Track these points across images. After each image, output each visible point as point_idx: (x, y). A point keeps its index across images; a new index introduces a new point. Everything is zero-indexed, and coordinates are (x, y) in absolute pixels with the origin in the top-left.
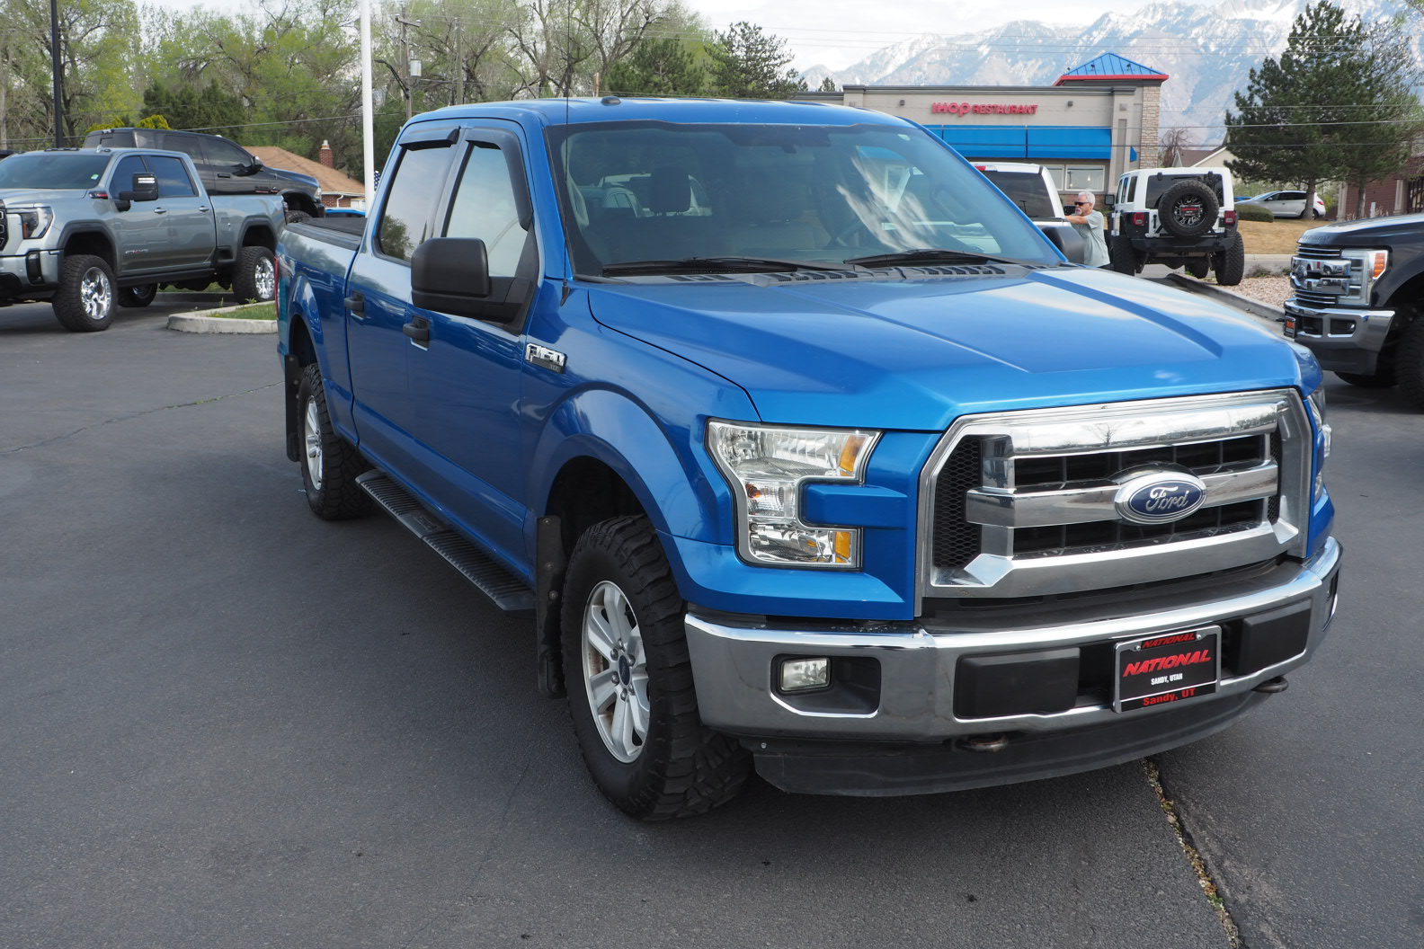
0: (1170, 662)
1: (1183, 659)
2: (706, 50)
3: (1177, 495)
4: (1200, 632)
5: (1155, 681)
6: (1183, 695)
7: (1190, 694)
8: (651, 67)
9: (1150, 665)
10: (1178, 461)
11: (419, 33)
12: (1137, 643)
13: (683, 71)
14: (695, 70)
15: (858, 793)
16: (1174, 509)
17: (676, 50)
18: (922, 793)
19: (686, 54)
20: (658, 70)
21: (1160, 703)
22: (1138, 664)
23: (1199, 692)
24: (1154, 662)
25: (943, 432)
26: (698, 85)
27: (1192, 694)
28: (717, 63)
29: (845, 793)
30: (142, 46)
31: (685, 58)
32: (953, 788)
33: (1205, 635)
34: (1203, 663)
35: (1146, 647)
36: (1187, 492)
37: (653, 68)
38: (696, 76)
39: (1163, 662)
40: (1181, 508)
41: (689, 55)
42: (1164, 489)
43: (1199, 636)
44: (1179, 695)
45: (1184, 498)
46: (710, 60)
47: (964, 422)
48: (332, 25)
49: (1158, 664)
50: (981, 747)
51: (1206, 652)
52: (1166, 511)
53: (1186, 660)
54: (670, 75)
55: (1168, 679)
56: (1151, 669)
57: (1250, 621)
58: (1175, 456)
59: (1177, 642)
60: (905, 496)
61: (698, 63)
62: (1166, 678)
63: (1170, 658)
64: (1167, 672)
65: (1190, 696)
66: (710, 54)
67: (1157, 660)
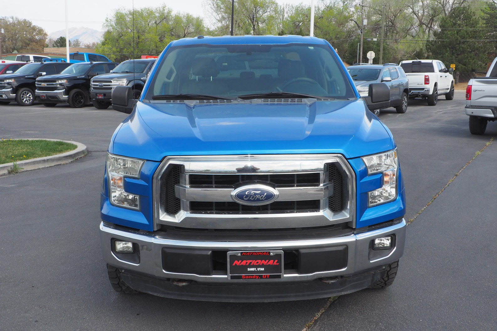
0: (257, 263)
1: (265, 262)
2: (481, 10)
3: (260, 194)
4: (272, 252)
5: (249, 269)
6: (263, 277)
7: (267, 277)
8: (457, 18)
9: (247, 263)
10: (271, 181)
11: (374, 9)
12: (239, 253)
13: (470, 19)
14: (476, 19)
15: (155, 294)
16: (258, 200)
17: (468, 11)
18: (178, 299)
19: (472, 12)
20: (460, 19)
21: (250, 278)
22: (240, 261)
23: (271, 277)
24: (249, 261)
25: (161, 161)
26: (476, 24)
27: (268, 277)
28: (486, 15)
29: (151, 293)
30: (285, 18)
31: (472, 14)
32: (190, 299)
33: (275, 254)
34: (274, 265)
35: (243, 255)
36: (265, 194)
37: (458, 18)
38: (475, 21)
39: (254, 262)
40: (262, 200)
41: (474, 13)
42: (253, 191)
43: (272, 254)
44: (261, 277)
45: (264, 196)
46: (482, 14)
47: (170, 159)
48: (346, 7)
49: (251, 263)
50: (175, 283)
51: (276, 261)
52: (254, 201)
53: (266, 263)
54: (465, 21)
55: (257, 269)
56: (247, 264)
57: (302, 251)
58: (269, 179)
59: (260, 255)
60: (147, 185)
61: (477, 16)
62: (255, 269)
63: (257, 261)
64: (257, 267)
65: (266, 278)
66: (483, 12)
67: (251, 261)
